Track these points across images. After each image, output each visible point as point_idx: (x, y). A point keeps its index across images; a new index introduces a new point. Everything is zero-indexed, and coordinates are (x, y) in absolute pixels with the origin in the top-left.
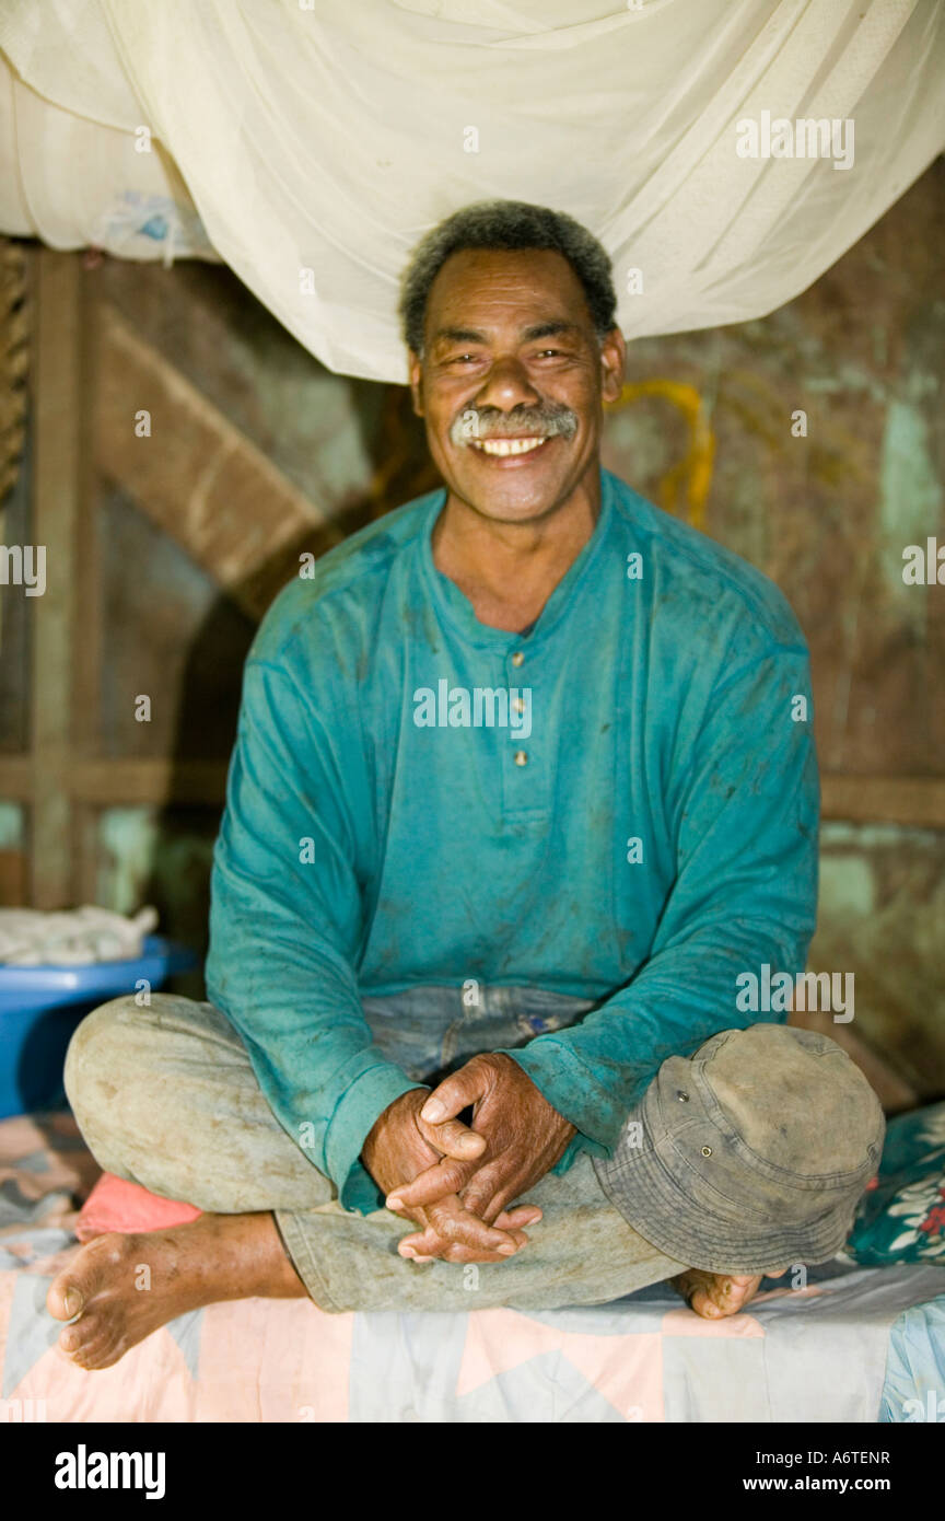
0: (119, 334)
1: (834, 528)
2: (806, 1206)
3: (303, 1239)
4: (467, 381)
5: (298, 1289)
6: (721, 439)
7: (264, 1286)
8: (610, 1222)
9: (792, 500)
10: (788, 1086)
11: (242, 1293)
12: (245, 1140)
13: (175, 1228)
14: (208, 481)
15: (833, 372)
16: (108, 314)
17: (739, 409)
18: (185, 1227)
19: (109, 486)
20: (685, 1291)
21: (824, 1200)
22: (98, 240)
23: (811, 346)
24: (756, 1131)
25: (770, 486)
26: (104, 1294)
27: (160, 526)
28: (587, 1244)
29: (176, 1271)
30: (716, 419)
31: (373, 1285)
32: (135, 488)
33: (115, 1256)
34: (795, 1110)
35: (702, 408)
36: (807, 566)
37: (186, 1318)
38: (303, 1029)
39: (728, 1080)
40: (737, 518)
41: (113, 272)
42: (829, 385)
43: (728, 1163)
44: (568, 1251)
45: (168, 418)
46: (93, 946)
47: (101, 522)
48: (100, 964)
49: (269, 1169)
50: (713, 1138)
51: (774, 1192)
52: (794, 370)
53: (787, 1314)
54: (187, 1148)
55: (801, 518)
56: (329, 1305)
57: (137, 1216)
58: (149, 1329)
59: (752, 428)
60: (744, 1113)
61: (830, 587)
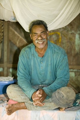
0: (11, 28)
1: (71, 44)
2: (69, 102)
3: (27, 104)
4: (36, 37)
5: (26, 109)
6: (62, 37)
7: (23, 108)
8: (53, 103)
9: (68, 42)
10: (68, 92)
11: (22, 109)
12: (22, 97)
13: (16, 103)
14: (18, 40)
15: (71, 31)
16: (10, 26)
17: (63, 34)
18: (17, 103)
19: (10, 41)
20: (59, 109)
21: (71, 102)
22: (9, 20)
23: (69, 29)
24: (65, 96)
25: (66, 41)
26: (10, 109)
27: (15, 44)
28: (51, 105)
29: (16, 107)
30: (61, 35)
31: (33, 108)
32: (12, 41)
33: (11, 106)
34: (68, 94)
35: (60, 34)
36: (69, 47)
37: (17, 111)
38: (26, 87)
39: (63, 92)
40: (63, 43)
41: (10, 23)
42: (71, 32)
43: (63, 99)
44: (49, 106)
45: (15, 35)
46: (9, 80)
47: (9, 44)
48: (9, 81)
49: (24, 99)
50: (61, 96)
51: (67, 101)
52: (68, 31)
53: (67, 110)
54: (17, 97)
55: (69, 43)
56: (29, 110)
57: (13, 102)
58: (14, 112)
59: (64, 36)
60: (64, 94)
61: (71, 49)
